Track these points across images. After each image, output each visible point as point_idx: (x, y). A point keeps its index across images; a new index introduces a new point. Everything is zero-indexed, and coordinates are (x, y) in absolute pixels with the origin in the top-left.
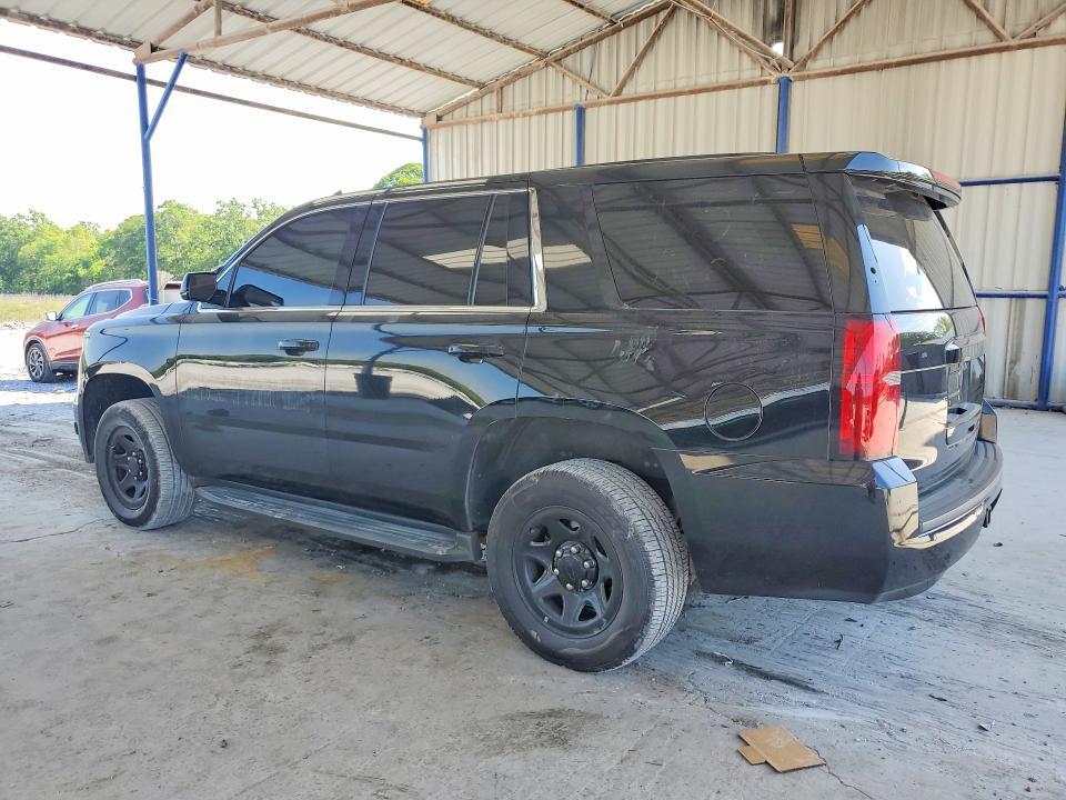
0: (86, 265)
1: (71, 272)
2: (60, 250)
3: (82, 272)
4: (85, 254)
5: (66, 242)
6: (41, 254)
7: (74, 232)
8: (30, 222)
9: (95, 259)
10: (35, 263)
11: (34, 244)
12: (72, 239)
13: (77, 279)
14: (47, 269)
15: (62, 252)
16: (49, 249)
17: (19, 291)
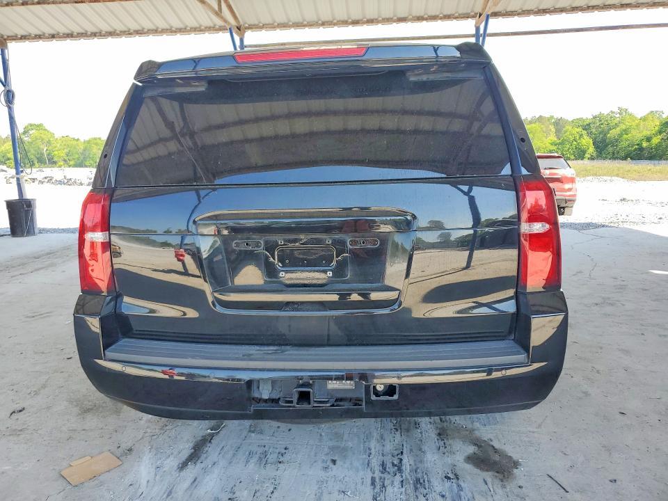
0: (649, 139)
1: (638, 145)
2: (633, 131)
3: (645, 144)
4: (649, 133)
5: (638, 125)
6: (620, 135)
7: (644, 119)
8: (618, 115)
9: (655, 135)
10: (617, 140)
11: (618, 129)
12: (642, 123)
13: (641, 149)
14: (624, 144)
15: (634, 132)
16: (626, 131)
17: (605, 158)
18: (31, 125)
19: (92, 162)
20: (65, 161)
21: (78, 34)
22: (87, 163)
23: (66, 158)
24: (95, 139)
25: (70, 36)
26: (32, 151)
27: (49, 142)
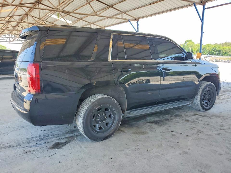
18: (188, 40)
19: (206, 53)
20: (196, 52)
21: (155, 14)
22: (204, 53)
23: (197, 51)
24: (208, 44)
25: (153, 15)
26: (187, 49)
27: (192, 46)
